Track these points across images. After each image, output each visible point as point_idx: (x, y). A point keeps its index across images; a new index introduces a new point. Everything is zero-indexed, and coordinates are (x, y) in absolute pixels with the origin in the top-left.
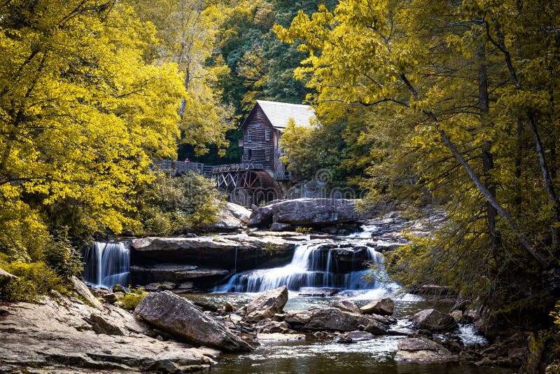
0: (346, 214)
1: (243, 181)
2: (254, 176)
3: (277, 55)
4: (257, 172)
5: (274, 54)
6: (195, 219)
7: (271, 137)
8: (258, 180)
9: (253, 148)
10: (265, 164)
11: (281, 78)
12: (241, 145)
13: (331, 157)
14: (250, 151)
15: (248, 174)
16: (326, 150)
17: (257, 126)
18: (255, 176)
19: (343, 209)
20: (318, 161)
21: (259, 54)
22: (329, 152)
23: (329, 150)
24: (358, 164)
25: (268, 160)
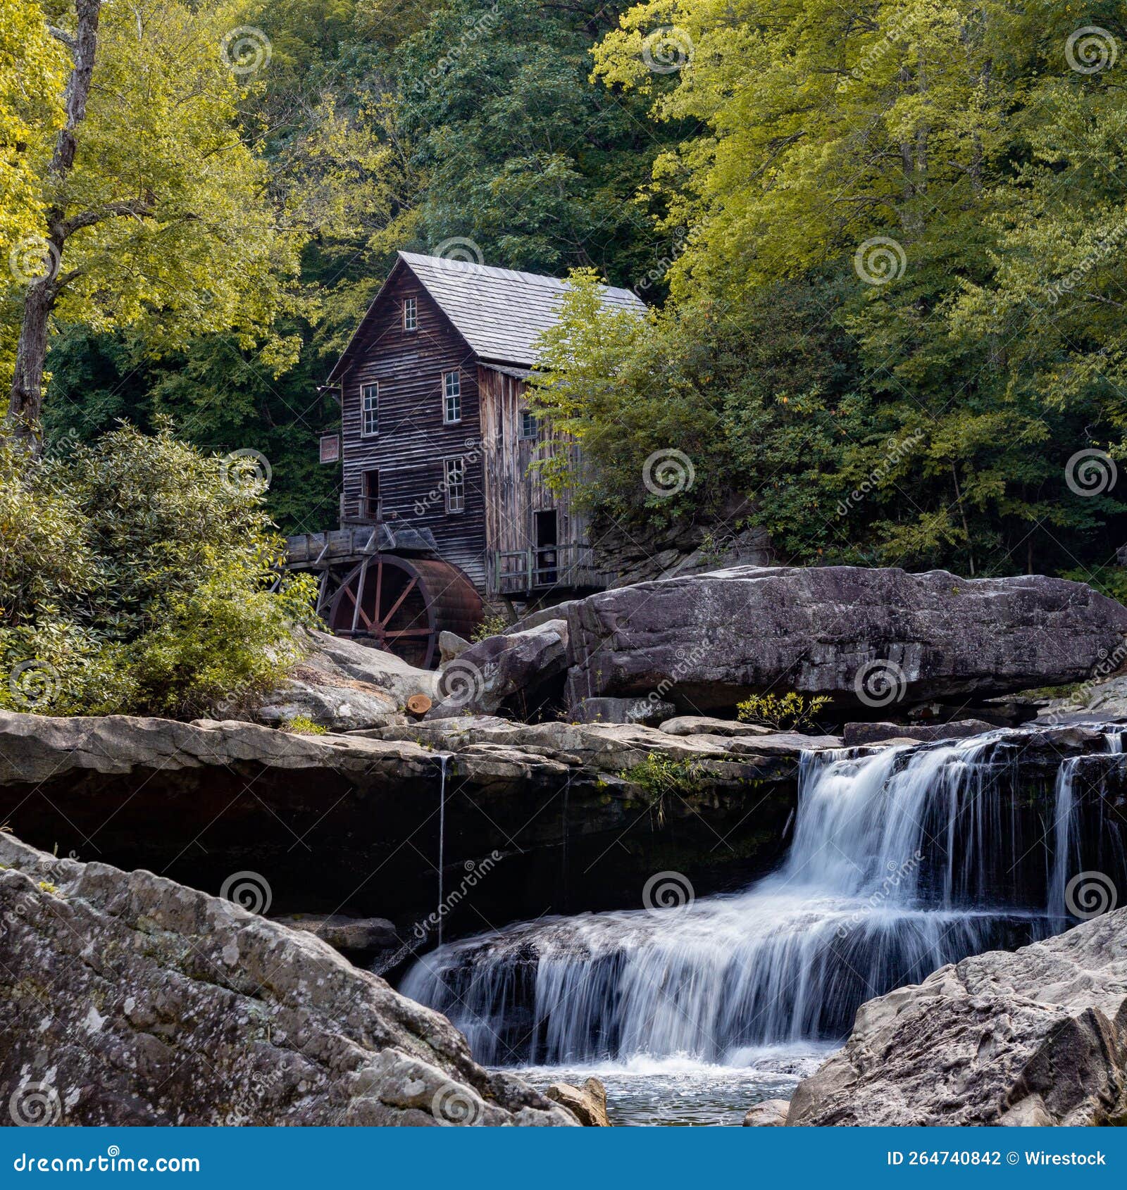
0: (965, 648)
1: (347, 605)
2: (396, 578)
3: (464, 110)
4: (412, 564)
5: (451, 108)
6: (153, 661)
7: (470, 405)
8: (417, 595)
9: (386, 466)
10: (445, 526)
11: (489, 195)
12: (329, 455)
13: (792, 433)
14: (372, 477)
15: (371, 571)
16: (769, 401)
17: (403, 364)
18: (405, 576)
19: (947, 625)
20: (728, 456)
21: (386, 123)
22: (779, 407)
23: (782, 398)
24: (938, 449)
25: (458, 510)
